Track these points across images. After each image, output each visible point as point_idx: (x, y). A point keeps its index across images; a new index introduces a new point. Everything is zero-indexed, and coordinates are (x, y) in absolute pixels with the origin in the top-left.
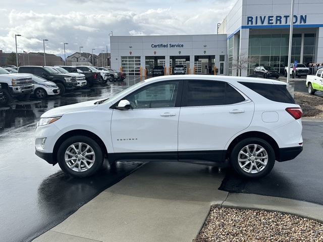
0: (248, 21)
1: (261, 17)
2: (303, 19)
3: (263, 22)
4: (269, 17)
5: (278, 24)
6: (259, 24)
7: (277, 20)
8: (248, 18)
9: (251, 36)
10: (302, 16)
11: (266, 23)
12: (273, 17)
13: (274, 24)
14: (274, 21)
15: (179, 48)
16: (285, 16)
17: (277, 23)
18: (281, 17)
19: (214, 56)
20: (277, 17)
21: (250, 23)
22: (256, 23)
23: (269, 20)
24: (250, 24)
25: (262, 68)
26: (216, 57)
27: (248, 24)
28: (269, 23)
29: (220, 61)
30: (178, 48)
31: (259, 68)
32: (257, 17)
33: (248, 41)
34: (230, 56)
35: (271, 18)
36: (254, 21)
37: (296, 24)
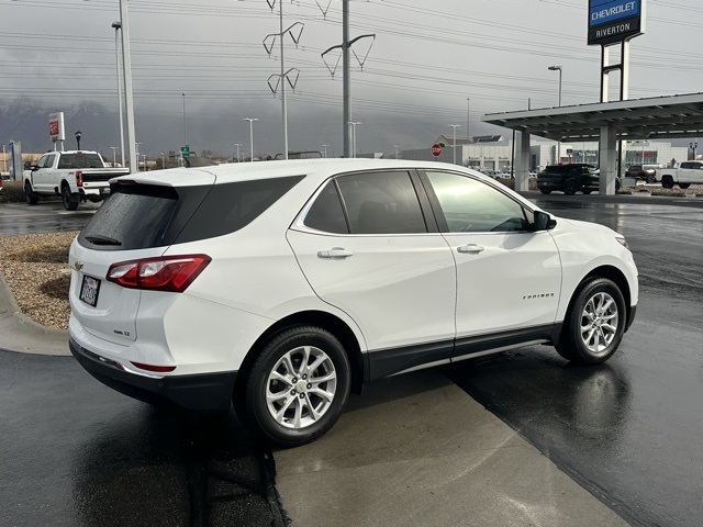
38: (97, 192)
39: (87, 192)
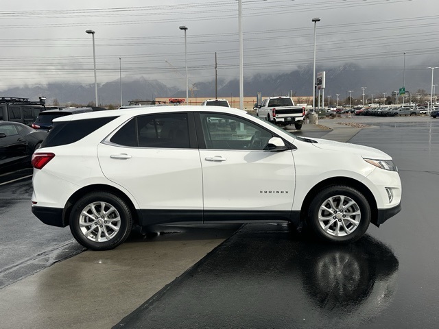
38: (283, 120)
39: (277, 120)
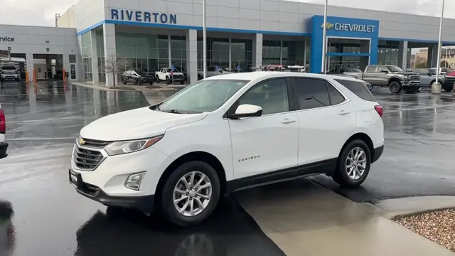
0: (113, 15)
1: (127, 11)
2: (173, 18)
3: (130, 18)
4: (137, 13)
5: (147, 22)
6: (126, 19)
7: (146, 17)
8: (112, 10)
9: (117, 34)
10: (171, 16)
11: (133, 19)
12: (140, 12)
13: (143, 21)
14: (142, 18)
15: (8, 42)
16: (153, 14)
17: (146, 20)
18: (149, 14)
19: (62, 55)
20: (146, 13)
21: (115, 17)
22: (123, 19)
23: (137, 16)
24: (115, 19)
25: (134, 72)
26: (64, 57)
27: (113, 18)
28: (137, 20)
29: (70, 62)
30: (5, 42)
31: (129, 72)
32: (122, 11)
33: (114, 38)
34: (85, 56)
35: (139, 14)
36: (119, 14)
37: (166, 23)
